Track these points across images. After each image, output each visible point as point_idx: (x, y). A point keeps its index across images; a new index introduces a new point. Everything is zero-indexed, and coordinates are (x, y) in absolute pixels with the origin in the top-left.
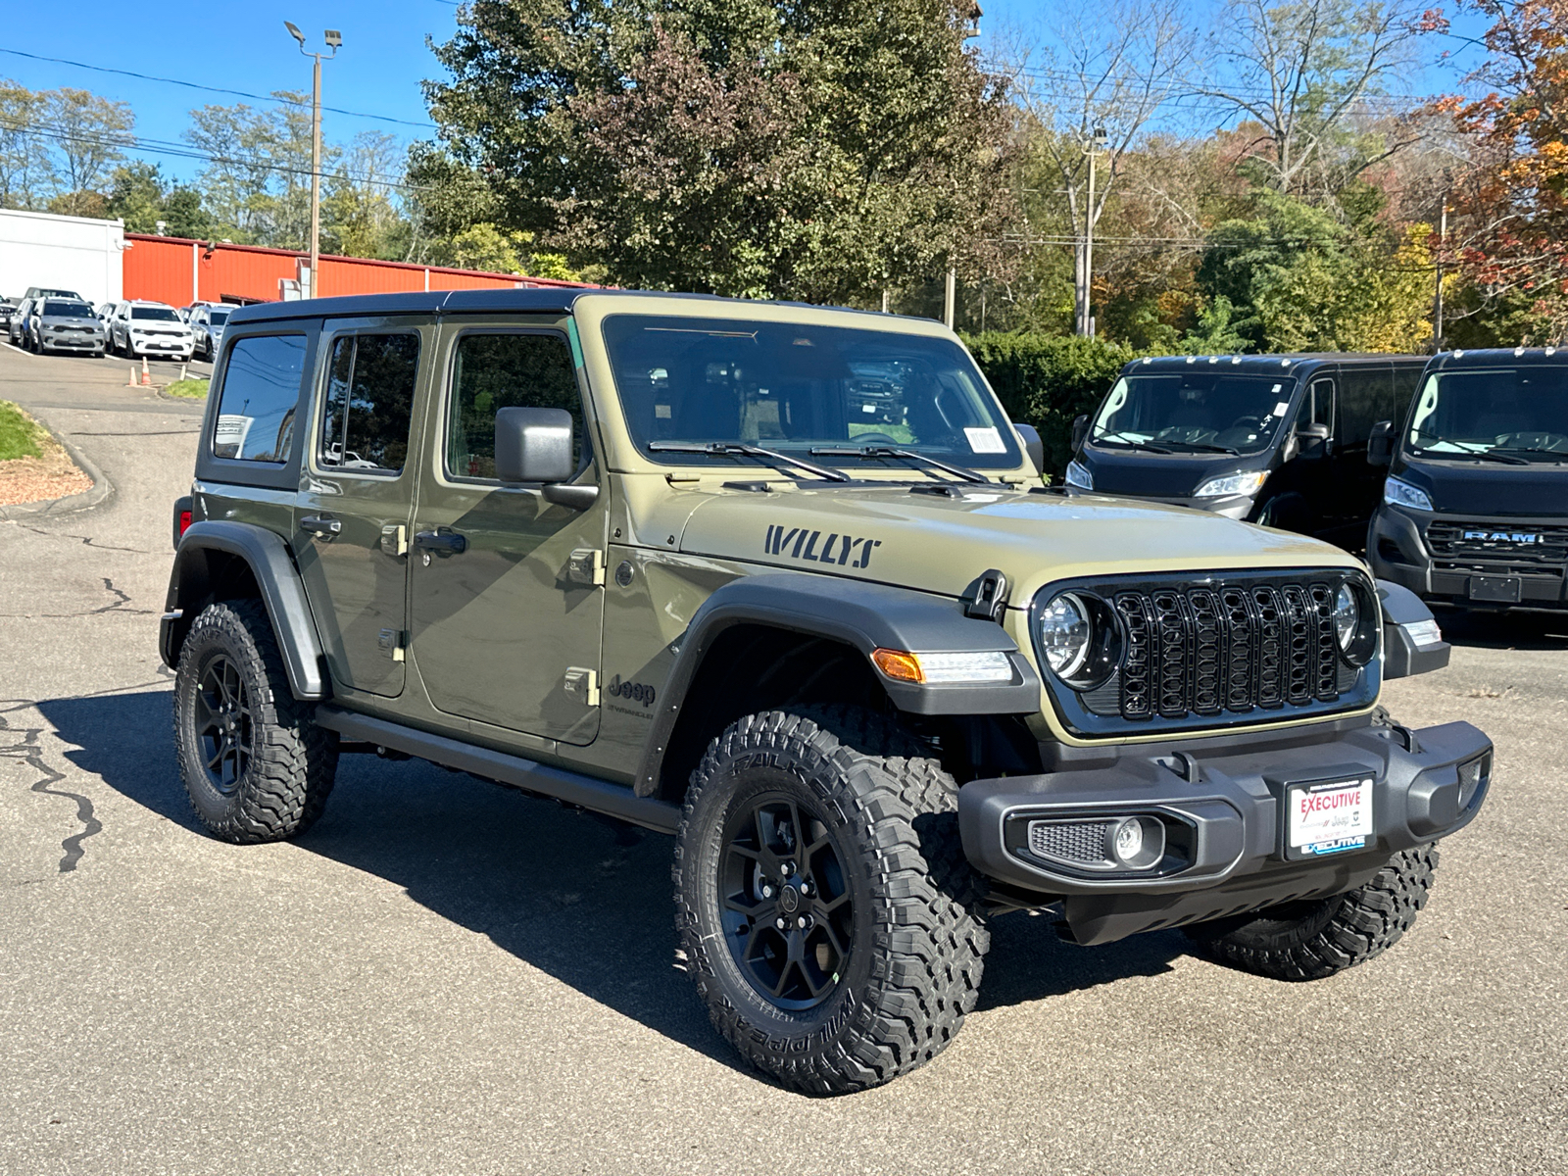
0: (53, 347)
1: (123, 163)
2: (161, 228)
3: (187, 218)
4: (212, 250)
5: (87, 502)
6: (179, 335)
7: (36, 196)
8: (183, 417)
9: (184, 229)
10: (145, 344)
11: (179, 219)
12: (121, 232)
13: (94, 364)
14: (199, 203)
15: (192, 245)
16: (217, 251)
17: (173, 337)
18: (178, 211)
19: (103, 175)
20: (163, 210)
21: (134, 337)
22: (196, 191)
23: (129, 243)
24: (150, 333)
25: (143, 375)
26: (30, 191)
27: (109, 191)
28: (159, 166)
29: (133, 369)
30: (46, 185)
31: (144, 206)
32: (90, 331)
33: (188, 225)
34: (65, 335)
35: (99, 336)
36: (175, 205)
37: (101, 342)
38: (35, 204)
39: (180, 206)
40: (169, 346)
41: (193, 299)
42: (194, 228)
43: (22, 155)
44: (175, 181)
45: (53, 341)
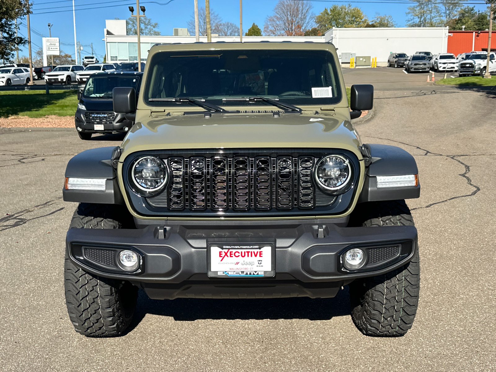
0: (413, 70)
1: (462, 8)
2: (463, 28)
3: (482, 23)
4: (479, 33)
5: (362, 120)
6: (454, 63)
7: (434, 22)
8: (412, 91)
9: (481, 27)
10: (442, 67)
11: (479, 24)
12: (448, 31)
13: (424, 75)
14: (487, 18)
15: (473, 32)
16: (481, 34)
17: (452, 64)
18: (479, 21)
19: (455, 12)
20: (474, 22)
21: (439, 65)
22: (485, 14)
23: (451, 34)
24: (444, 63)
25: (432, 78)
26: (432, 21)
27: (457, 17)
28: (474, 7)
29: (428, 76)
30: (437, 18)
31: (468, 21)
32: (425, 64)
33: (483, 26)
34: (417, 66)
35: (428, 66)
36: (478, 20)
37: (428, 68)
38: (433, 25)
39: (480, 20)
40: (450, 67)
41: (472, 50)
42: (484, 26)
43: (430, 9)
44: (479, 11)
45: (413, 68)
